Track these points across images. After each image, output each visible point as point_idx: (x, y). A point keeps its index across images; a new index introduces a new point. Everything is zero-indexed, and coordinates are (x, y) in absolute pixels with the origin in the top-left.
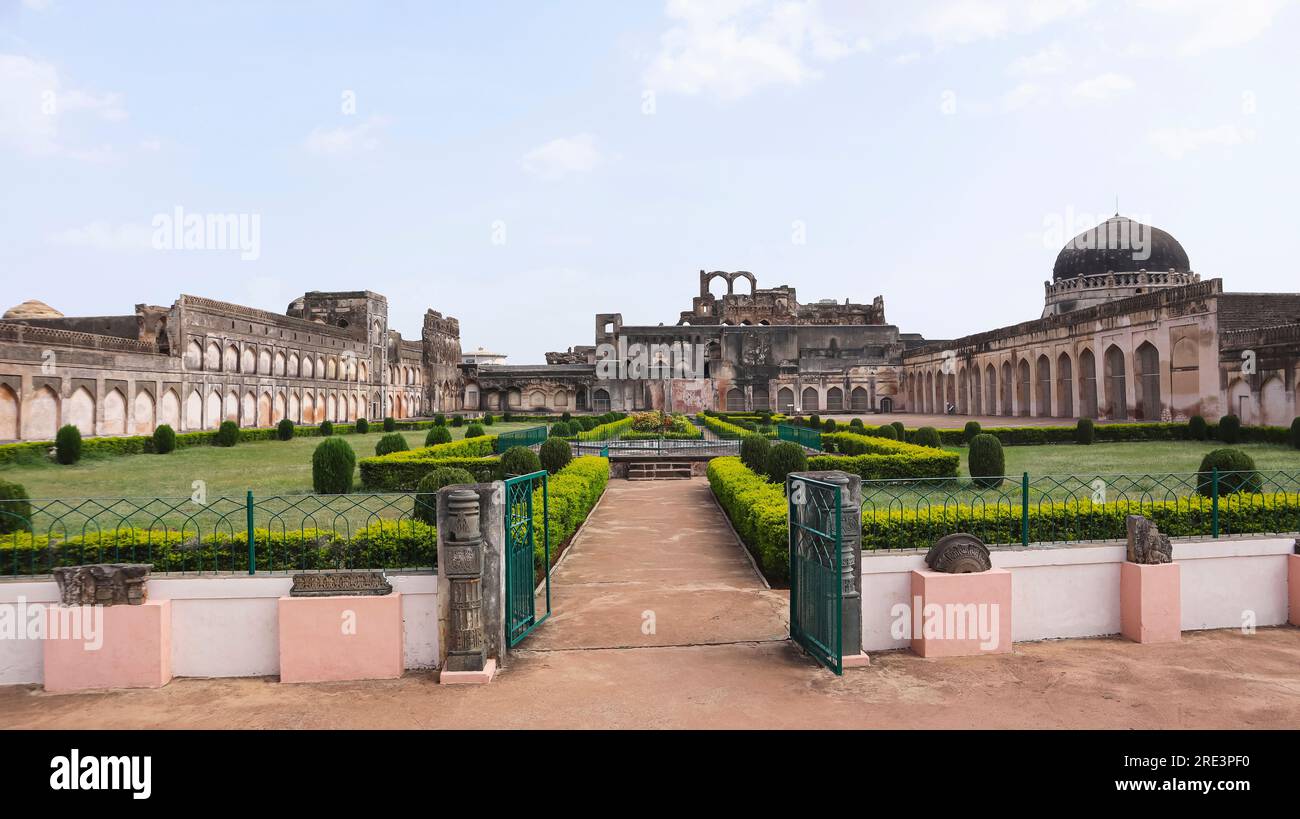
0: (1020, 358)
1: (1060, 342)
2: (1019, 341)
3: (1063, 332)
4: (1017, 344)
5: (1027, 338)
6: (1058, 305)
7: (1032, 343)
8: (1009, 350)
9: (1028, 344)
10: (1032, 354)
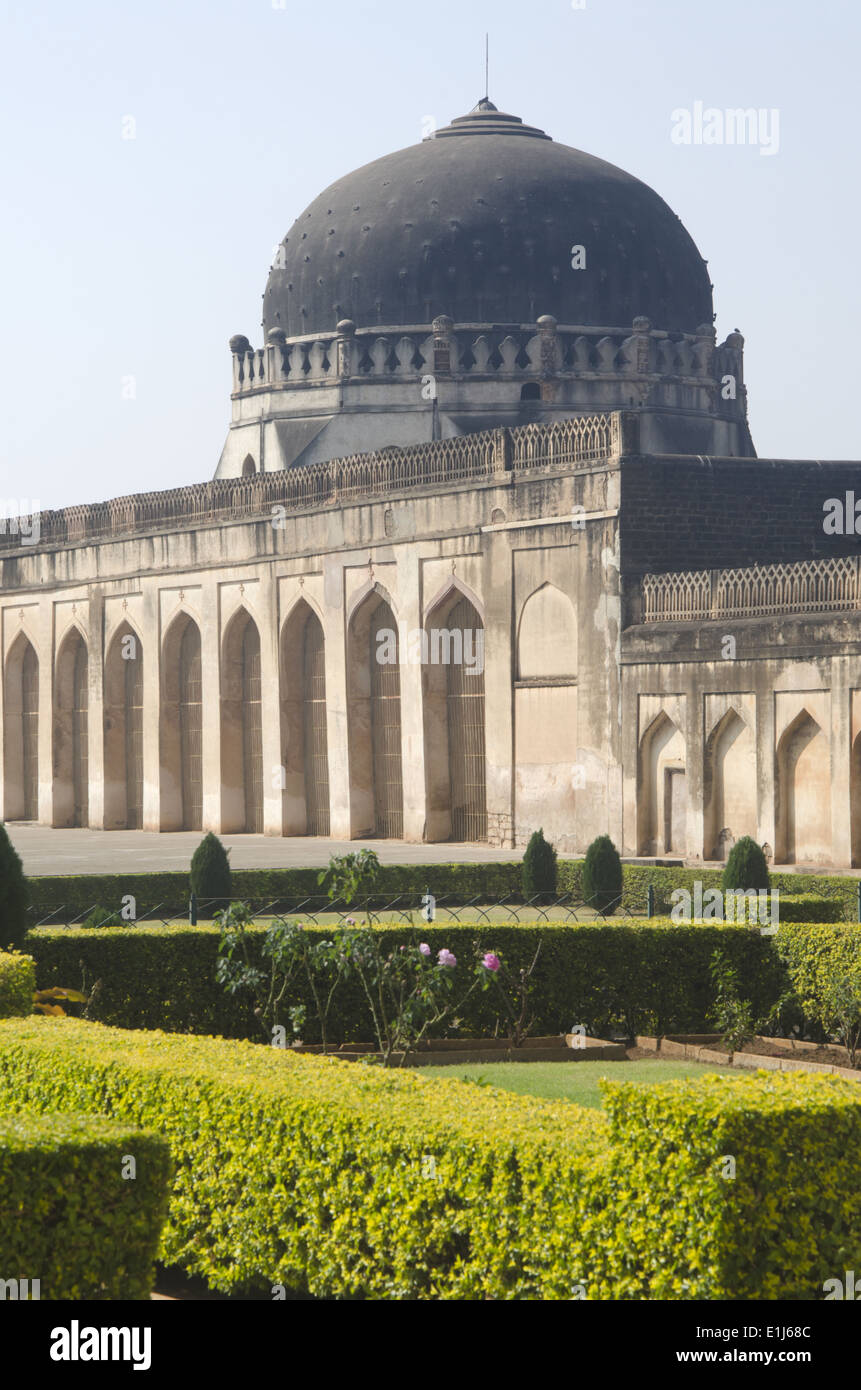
0: (115, 618)
1: (230, 574)
2: (115, 559)
3: (239, 542)
4: (109, 568)
5: (134, 555)
6: (271, 430)
7: (149, 572)
8: (82, 591)
9: (140, 573)
10: (154, 608)
